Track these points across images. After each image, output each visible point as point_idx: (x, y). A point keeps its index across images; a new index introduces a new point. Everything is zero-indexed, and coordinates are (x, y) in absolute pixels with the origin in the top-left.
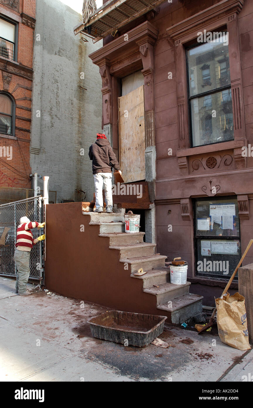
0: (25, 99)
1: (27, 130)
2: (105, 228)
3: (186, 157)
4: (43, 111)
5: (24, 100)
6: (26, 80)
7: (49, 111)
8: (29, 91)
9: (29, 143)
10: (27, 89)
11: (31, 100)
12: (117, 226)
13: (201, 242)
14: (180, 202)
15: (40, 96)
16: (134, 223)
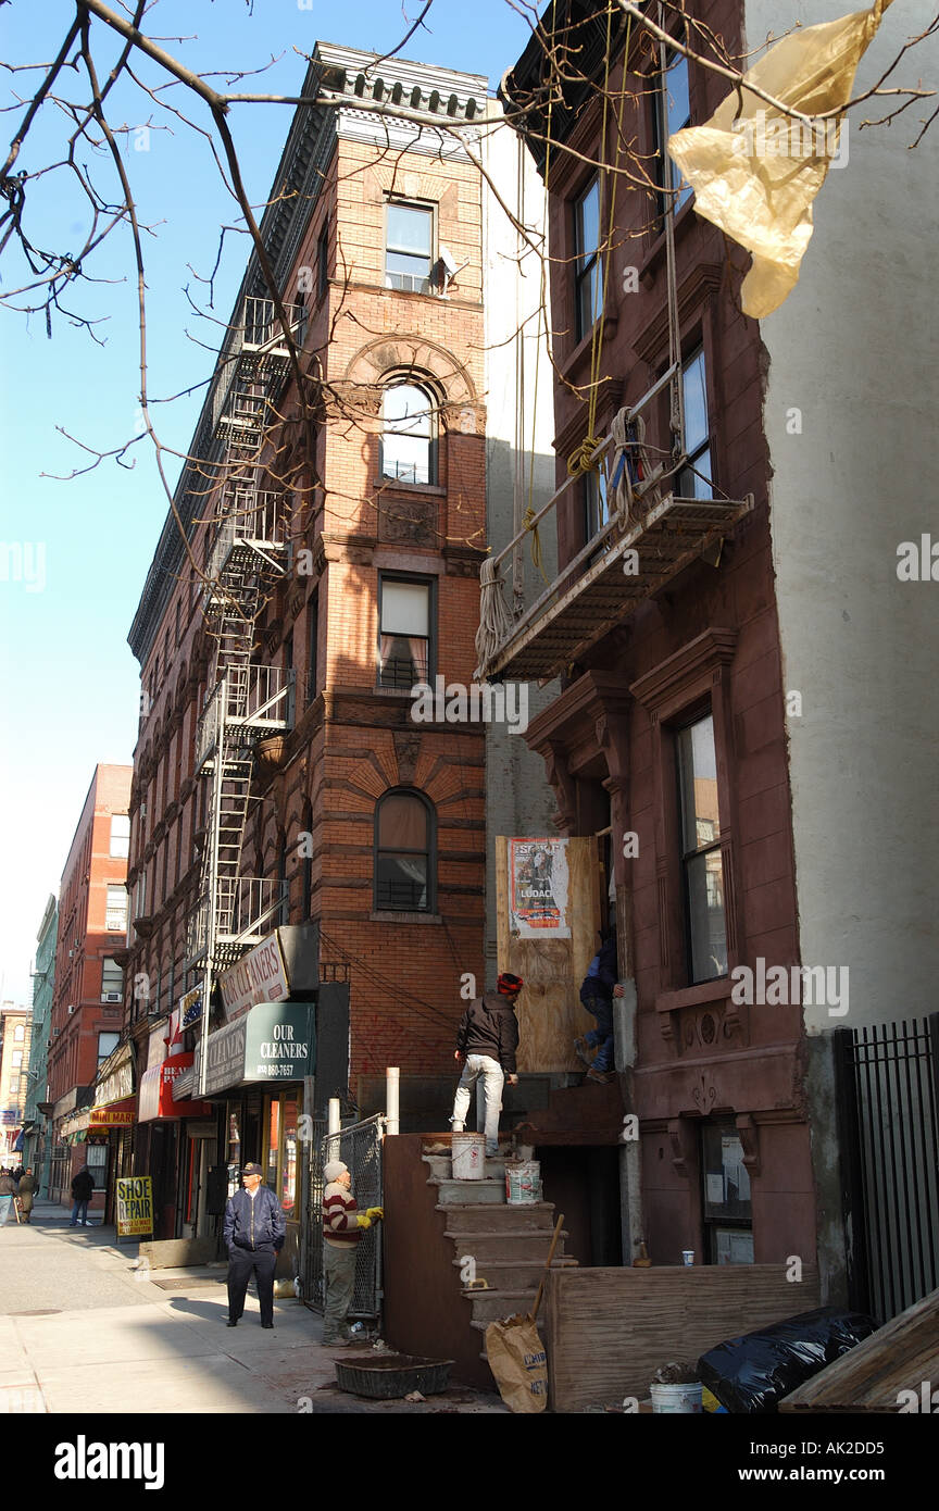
0: (464, 795)
1: (473, 890)
2: (453, 1193)
3: (668, 1015)
4: (523, 822)
5: (463, 798)
6: (467, 737)
7: (545, 814)
8: (477, 768)
9: (483, 926)
10: (470, 765)
11: (482, 796)
12: (490, 1189)
13: (718, 1233)
14: (666, 1127)
15: (510, 778)
16: (519, 1181)
